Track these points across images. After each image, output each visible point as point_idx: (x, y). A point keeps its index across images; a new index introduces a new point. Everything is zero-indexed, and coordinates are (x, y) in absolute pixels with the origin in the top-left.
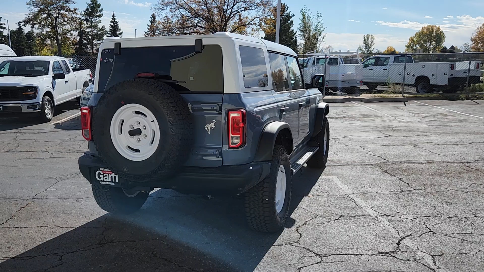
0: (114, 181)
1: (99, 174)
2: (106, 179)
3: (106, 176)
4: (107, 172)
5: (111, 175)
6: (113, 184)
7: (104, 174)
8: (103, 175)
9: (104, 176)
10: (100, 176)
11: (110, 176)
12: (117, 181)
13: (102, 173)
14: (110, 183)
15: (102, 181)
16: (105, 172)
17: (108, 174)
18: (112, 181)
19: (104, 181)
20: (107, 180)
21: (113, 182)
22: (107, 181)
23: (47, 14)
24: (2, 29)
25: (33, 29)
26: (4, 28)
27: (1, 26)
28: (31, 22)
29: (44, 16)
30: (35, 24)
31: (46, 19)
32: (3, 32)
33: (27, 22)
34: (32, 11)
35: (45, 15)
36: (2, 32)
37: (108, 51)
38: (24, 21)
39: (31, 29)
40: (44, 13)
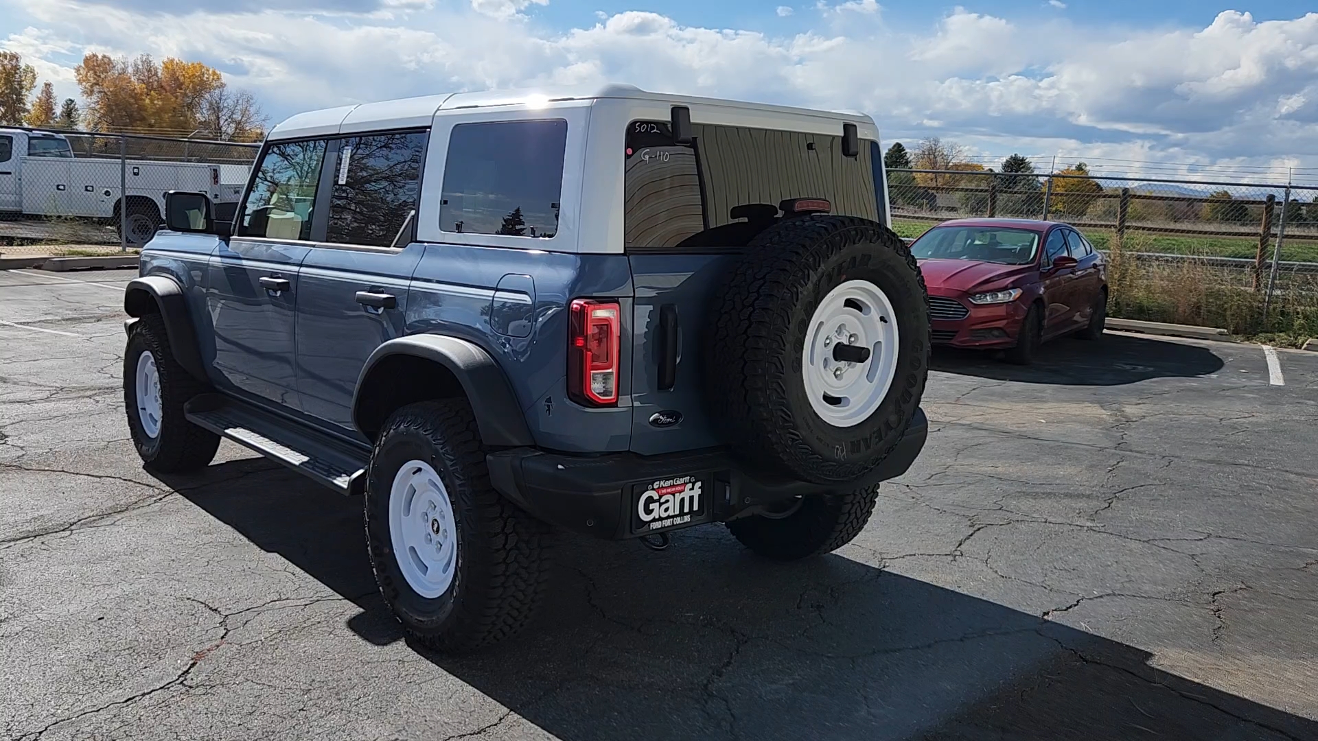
0: (686, 510)
1: (650, 500)
2: (666, 510)
3: (667, 501)
4: (669, 490)
5: (682, 495)
6: (687, 518)
7: (661, 497)
8: (658, 501)
9: (661, 505)
10: (652, 506)
11: (678, 497)
12: (696, 508)
13: (656, 497)
14: (678, 521)
15: (654, 520)
16: (664, 491)
17: (674, 495)
18: (682, 514)
19: (661, 519)
20: (671, 513)
21: (687, 514)
22: (669, 517)
37: (652, 128)
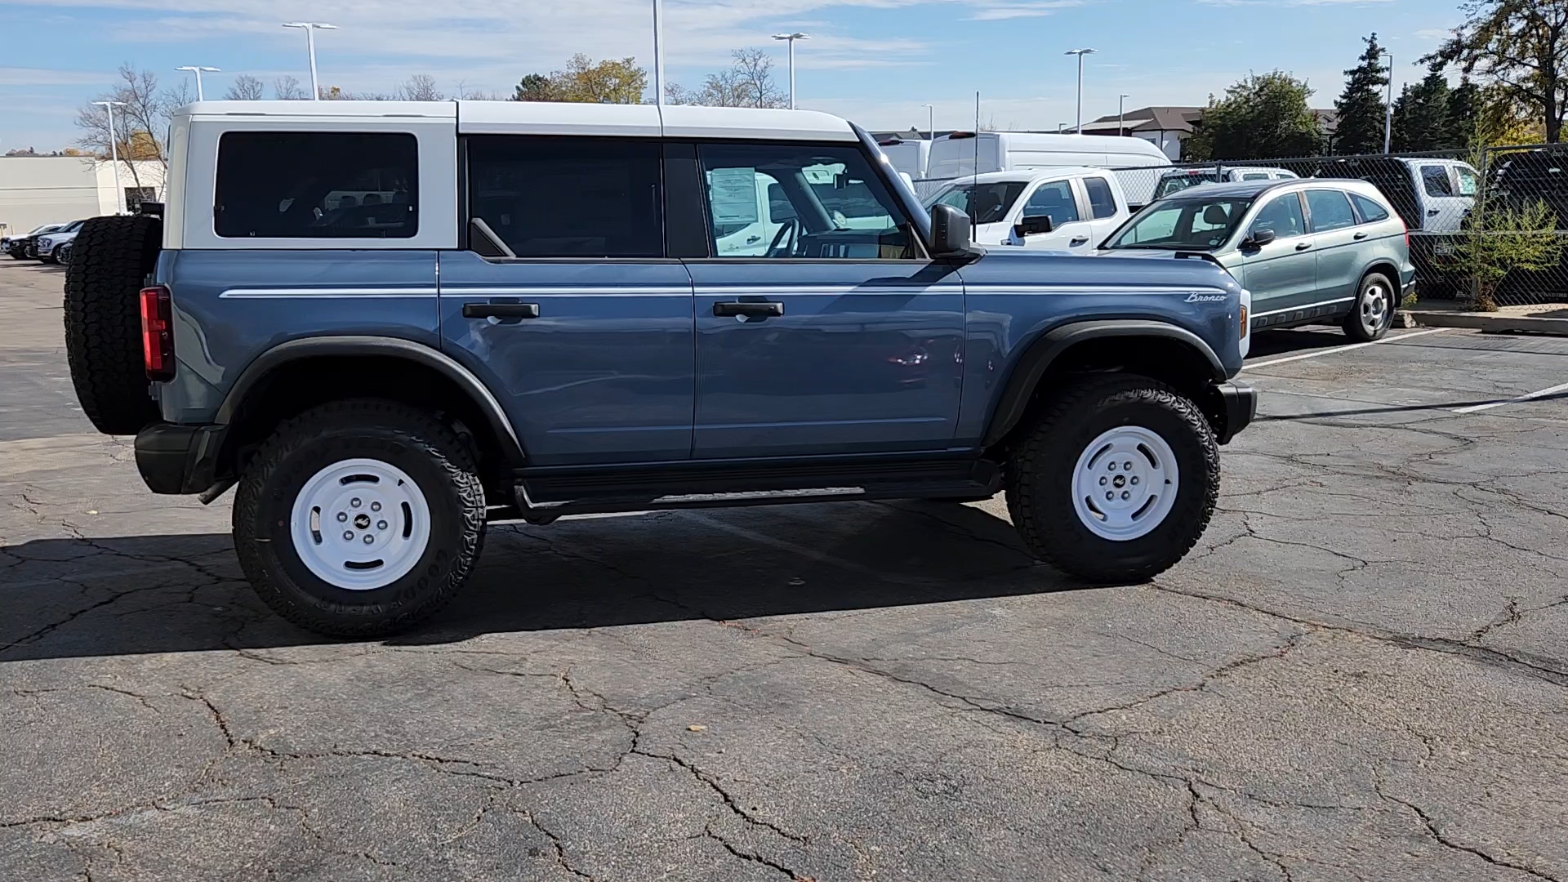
23: (1525, 17)
24: (1380, 85)
25: (1469, 76)
26: (1385, 82)
27: (1378, 75)
28: (1465, 52)
29: (1518, 26)
30: (1476, 58)
31: (1523, 35)
32: (1380, 94)
33: (1452, 52)
34: (1476, 17)
35: (1521, 24)
36: (1377, 94)
38: (1442, 53)
39: (1461, 74)
40: (1519, 15)
